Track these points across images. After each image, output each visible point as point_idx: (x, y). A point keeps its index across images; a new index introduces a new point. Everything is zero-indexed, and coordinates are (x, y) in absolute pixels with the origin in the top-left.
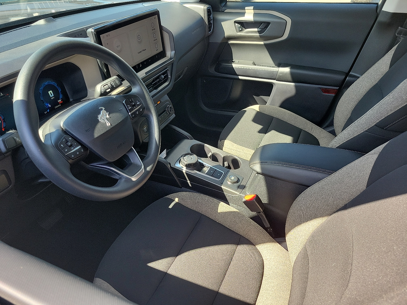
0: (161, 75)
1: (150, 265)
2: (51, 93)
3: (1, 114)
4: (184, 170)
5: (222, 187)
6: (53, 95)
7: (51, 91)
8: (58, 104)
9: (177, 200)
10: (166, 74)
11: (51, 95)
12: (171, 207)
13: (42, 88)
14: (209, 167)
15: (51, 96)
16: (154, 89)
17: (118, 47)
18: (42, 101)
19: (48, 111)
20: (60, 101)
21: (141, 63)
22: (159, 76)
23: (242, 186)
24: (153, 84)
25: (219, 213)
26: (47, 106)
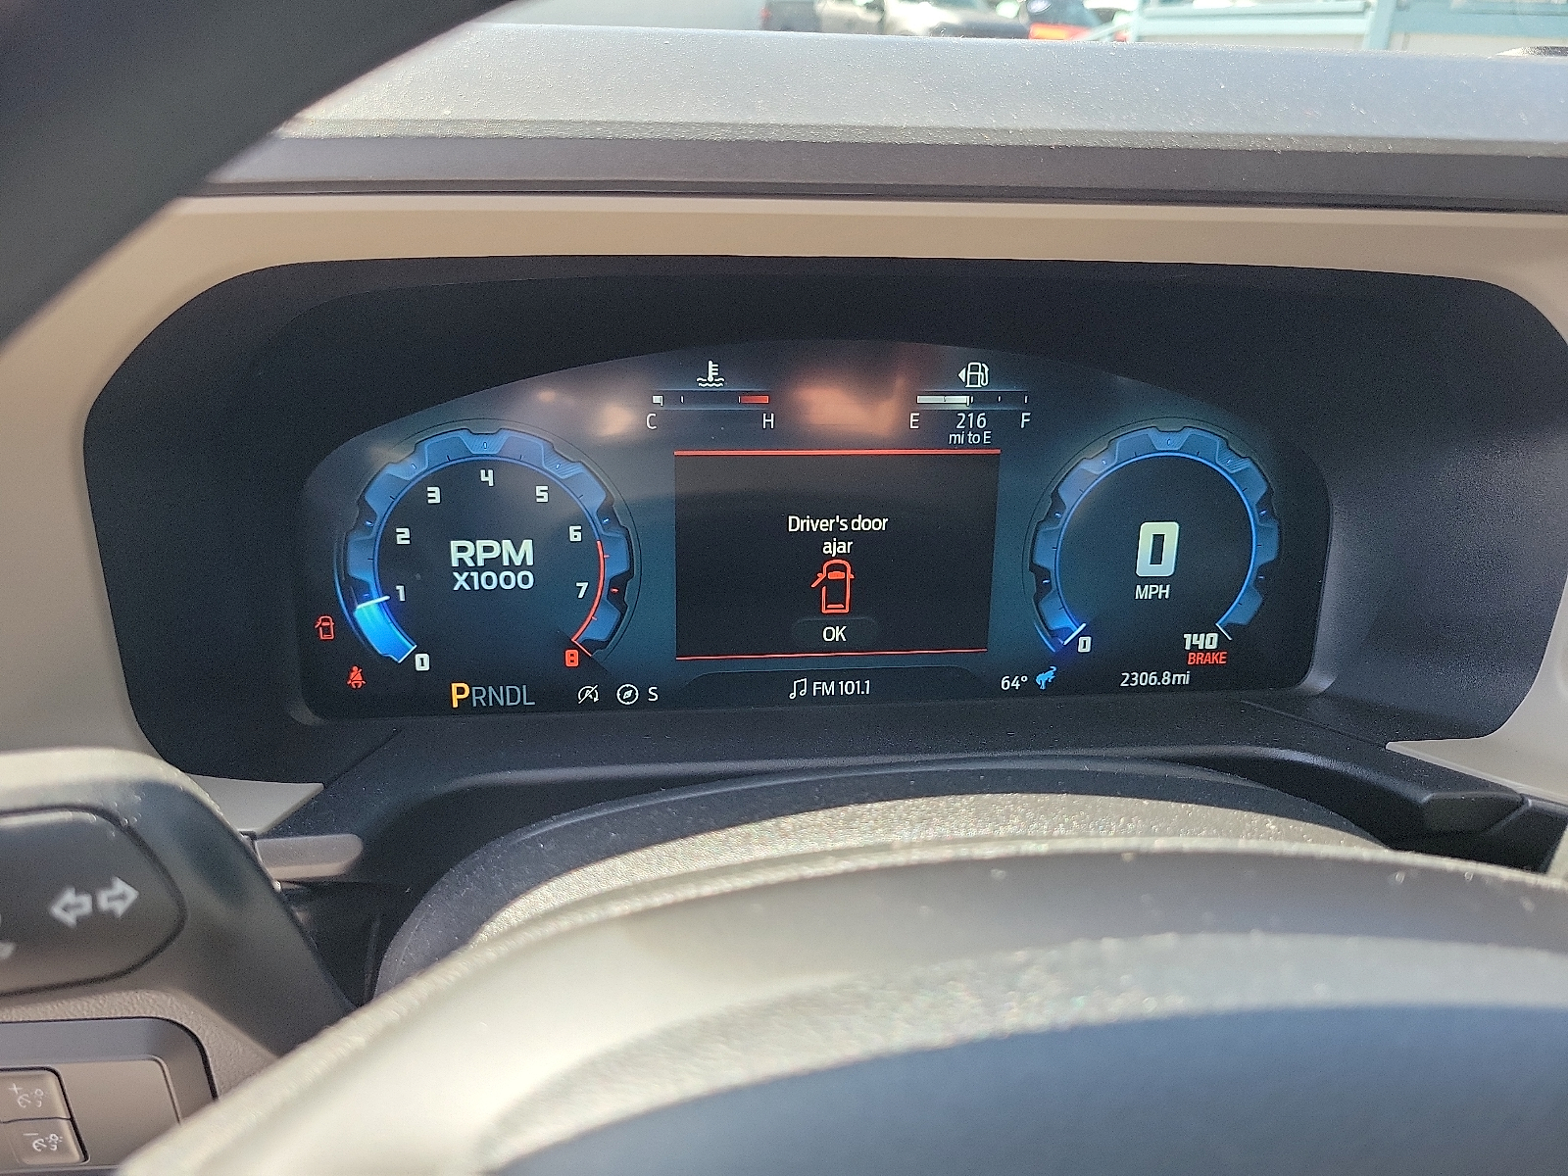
2: (1159, 539)
3: (620, 535)
6: (1167, 568)
7: (1171, 531)
8: (1177, 659)
11: (1157, 557)
13: (1100, 466)
15: (1144, 567)
18: (1041, 573)
19: (1042, 679)
20: (1207, 640)
26: (1053, 635)
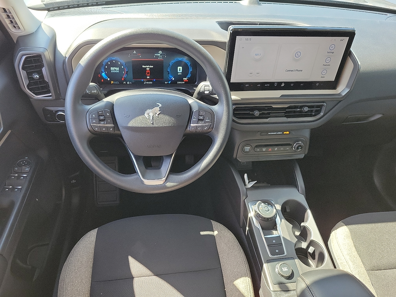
0: (306, 106)
1: (131, 260)
2: (180, 69)
3: (127, 67)
4: (251, 214)
5: (265, 266)
6: (181, 71)
7: (181, 68)
8: (183, 81)
9: (216, 233)
10: (319, 109)
11: (180, 70)
12: (202, 233)
13: (173, 61)
14: (279, 235)
15: (179, 71)
16: (285, 117)
17: (256, 55)
18: (168, 72)
19: (169, 82)
20: (186, 79)
21: (285, 83)
22: (304, 106)
23: (287, 287)
24: (287, 110)
25: (234, 285)
26: (170, 78)
